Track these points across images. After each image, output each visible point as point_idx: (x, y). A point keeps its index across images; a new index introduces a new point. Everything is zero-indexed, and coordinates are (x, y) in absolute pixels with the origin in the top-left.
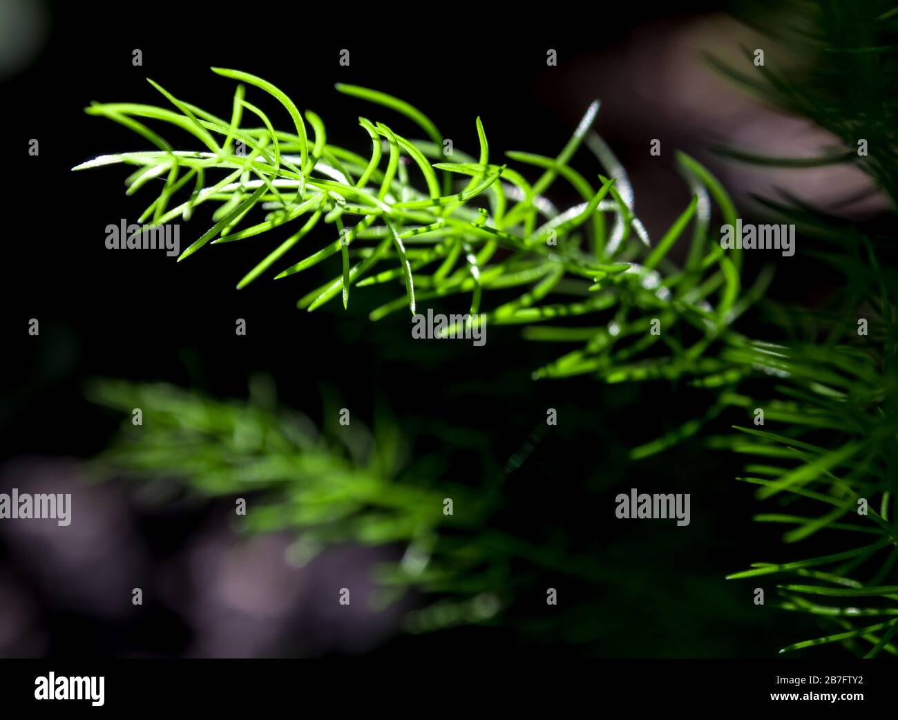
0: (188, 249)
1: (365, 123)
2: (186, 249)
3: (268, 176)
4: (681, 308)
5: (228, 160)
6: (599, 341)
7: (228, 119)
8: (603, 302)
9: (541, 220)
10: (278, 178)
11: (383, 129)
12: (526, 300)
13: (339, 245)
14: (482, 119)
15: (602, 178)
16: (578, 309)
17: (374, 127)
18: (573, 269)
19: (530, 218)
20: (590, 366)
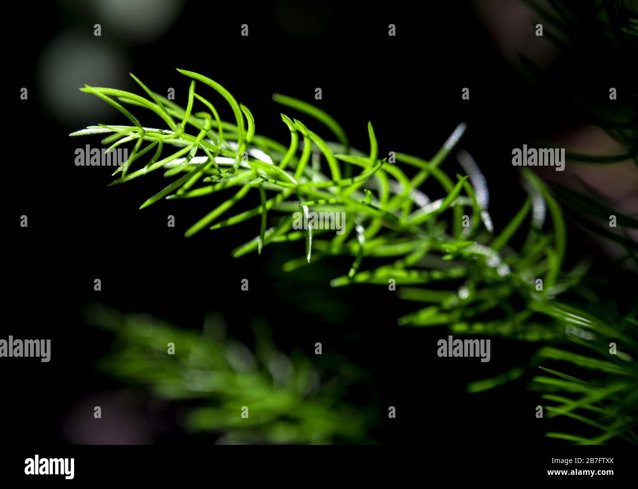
0: (148, 200)
1: (285, 119)
2: (147, 200)
3: (212, 153)
4: (516, 283)
5: (183, 137)
6: (450, 301)
7: (184, 106)
8: (456, 272)
9: (415, 208)
10: (220, 155)
11: (299, 126)
12: (399, 264)
13: (260, 210)
14: (372, 124)
15: (459, 176)
16: (437, 275)
17: (293, 124)
18: (437, 246)
19: (406, 206)
20: (443, 319)
